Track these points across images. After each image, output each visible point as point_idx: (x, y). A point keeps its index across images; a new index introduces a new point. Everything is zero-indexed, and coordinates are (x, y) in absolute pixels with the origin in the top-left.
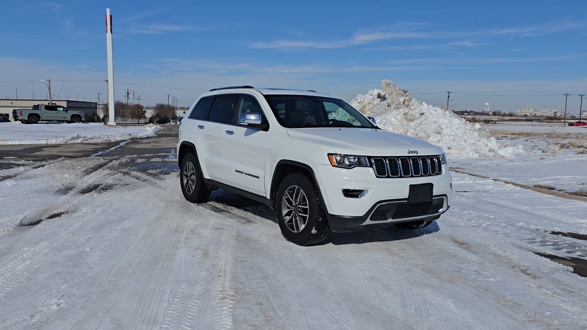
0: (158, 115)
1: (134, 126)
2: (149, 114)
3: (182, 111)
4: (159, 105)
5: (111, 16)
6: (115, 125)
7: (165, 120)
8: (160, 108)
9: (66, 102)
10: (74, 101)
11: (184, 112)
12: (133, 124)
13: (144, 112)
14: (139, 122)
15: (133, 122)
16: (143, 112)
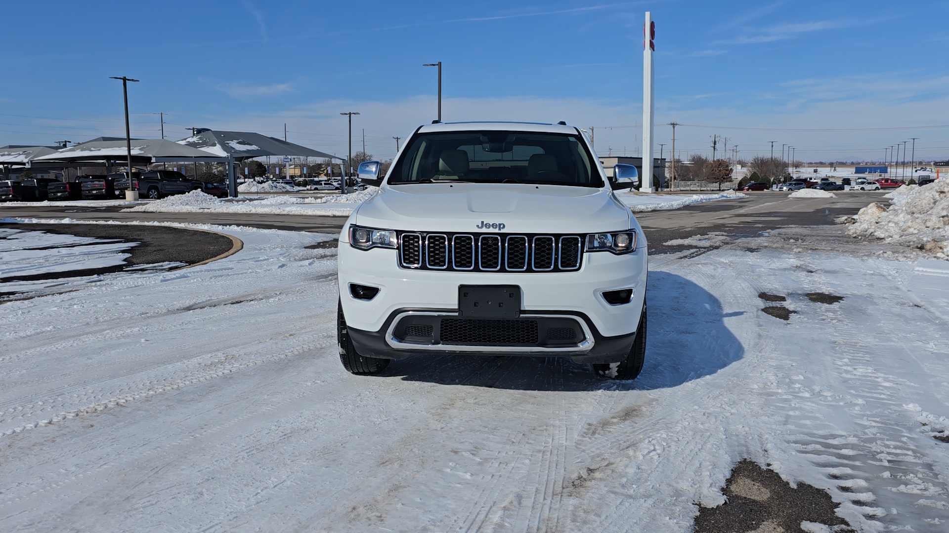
0: (754, 176)
1: (713, 193)
2: (739, 173)
3: (812, 169)
4: (758, 160)
5: (652, 25)
6: (650, 192)
7: (764, 184)
8: (761, 164)
9: (617, 159)
10: (631, 158)
11: (815, 171)
12: (713, 190)
13: (729, 172)
14: (720, 187)
15: (712, 189)
16: (727, 172)
